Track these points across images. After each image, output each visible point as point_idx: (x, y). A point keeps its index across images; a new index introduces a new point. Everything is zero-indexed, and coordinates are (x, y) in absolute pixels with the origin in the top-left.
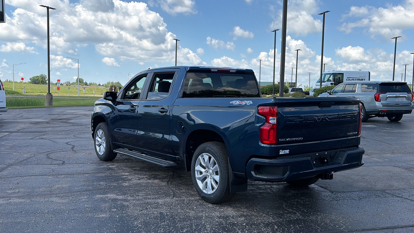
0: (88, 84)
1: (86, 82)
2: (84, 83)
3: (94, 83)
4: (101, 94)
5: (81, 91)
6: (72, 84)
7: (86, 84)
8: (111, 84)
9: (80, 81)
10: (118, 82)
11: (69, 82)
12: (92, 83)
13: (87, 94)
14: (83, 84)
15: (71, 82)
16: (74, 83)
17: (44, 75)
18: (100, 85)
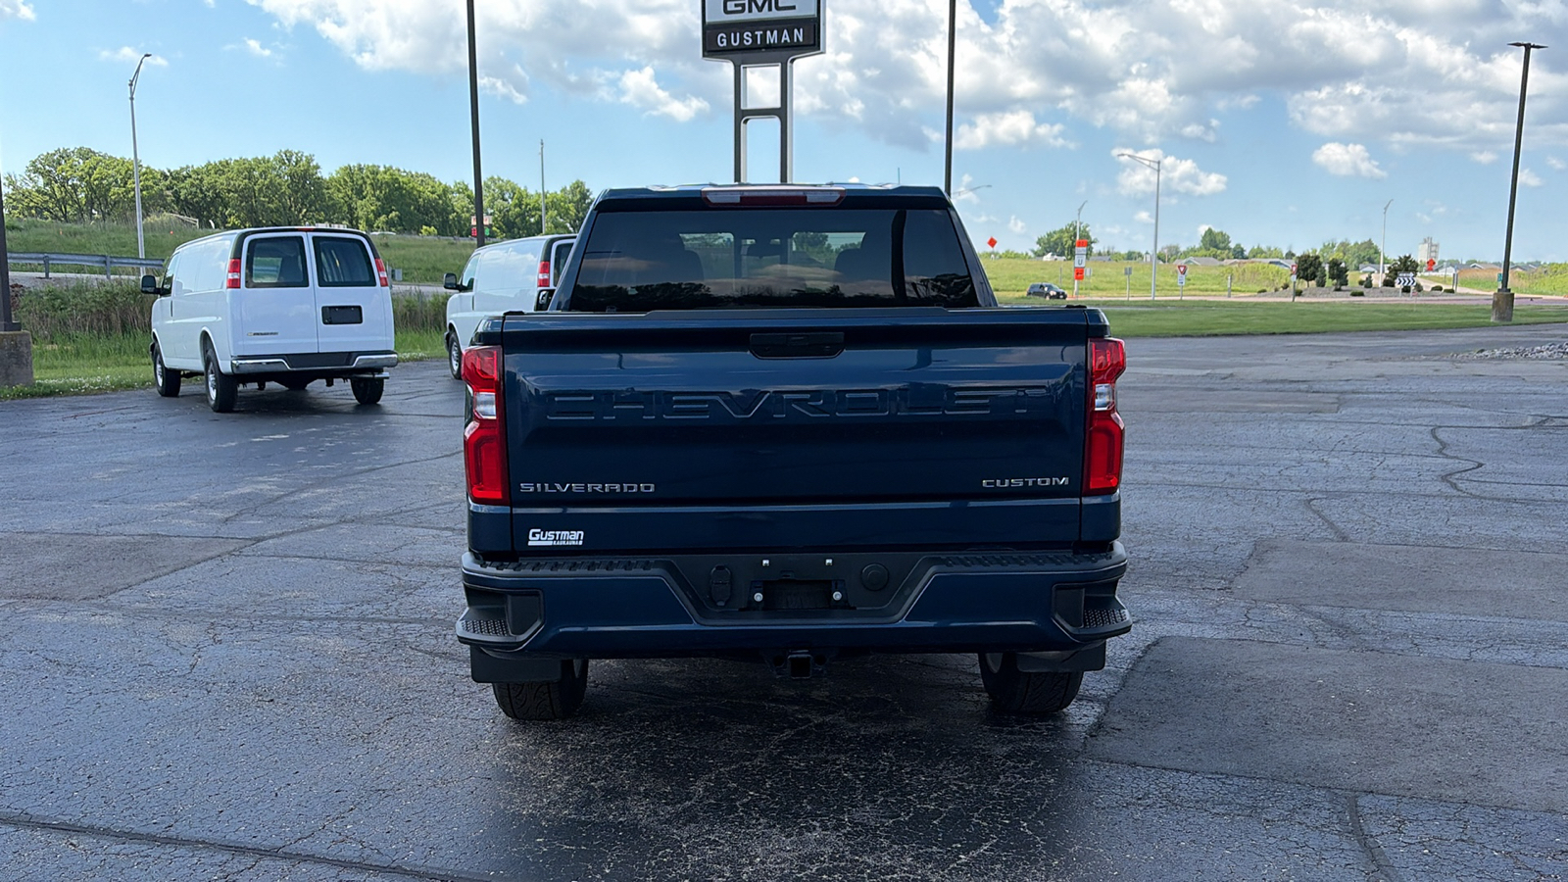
0: (1246, 253)
1: (1238, 246)
2: (1229, 249)
3: (1269, 249)
4: (1259, 289)
5: (1191, 282)
6: (1185, 254)
7: (1239, 253)
8: (1338, 250)
9: (1214, 243)
10: (1367, 240)
11: (1177, 249)
12: (1264, 247)
13: (1213, 291)
14: (1227, 252)
15: (1183, 249)
16: (1193, 250)
17: (1081, 223)
18: (1293, 255)
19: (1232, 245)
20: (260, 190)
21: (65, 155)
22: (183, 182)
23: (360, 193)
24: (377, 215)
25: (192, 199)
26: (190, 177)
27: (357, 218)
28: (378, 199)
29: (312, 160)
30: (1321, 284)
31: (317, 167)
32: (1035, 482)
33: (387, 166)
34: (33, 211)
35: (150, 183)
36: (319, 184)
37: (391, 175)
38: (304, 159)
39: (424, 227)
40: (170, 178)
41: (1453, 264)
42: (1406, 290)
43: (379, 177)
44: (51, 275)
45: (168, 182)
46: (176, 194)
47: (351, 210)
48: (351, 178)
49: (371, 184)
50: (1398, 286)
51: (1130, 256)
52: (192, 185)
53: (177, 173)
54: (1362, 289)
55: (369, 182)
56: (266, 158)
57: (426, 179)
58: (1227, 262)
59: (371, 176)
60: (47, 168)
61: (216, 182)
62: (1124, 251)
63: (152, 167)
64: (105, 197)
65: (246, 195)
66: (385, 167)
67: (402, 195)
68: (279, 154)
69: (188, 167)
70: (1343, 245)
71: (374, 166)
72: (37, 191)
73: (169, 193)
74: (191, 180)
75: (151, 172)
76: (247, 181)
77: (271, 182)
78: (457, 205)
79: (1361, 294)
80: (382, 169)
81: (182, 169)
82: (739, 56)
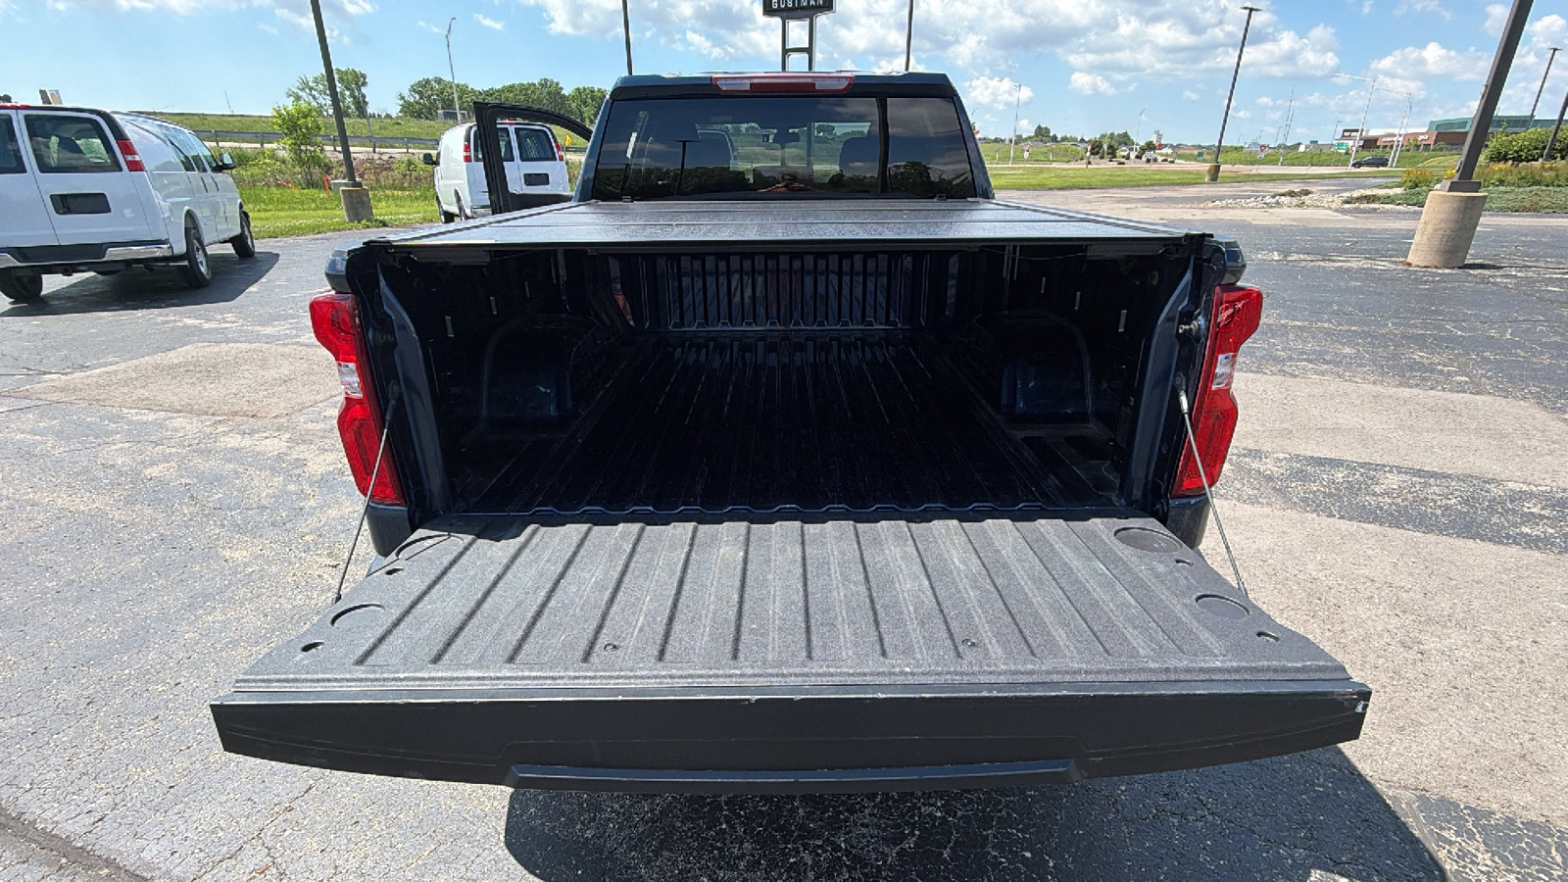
0: (1058, 139)
1: (1055, 135)
2: (1050, 137)
4: (1067, 160)
6: (1026, 140)
7: (1054, 139)
8: (1110, 138)
9: (1042, 133)
10: (1125, 132)
11: (1019, 135)
12: (1068, 136)
14: (1048, 138)
15: (1024, 136)
18: (1086, 140)
19: (1051, 135)
21: (428, 82)
26: (495, 94)
30: (1102, 158)
31: (561, 89)
34: (416, 114)
35: (474, 98)
36: (563, 98)
40: (484, 95)
41: (1172, 146)
42: (1148, 161)
44: (377, 150)
45: (483, 97)
50: (1144, 159)
51: (997, 140)
52: (496, 99)
54: (1123, 160)
56: (534, 83)
58: (1048, 144)
60: (420, 89)
61: (508, 97)
62: (993, 138)
70: (1112, 134)
72: (417, 103)
76: (524, 96)
77: (537, 95)
79: (1123, 163)
82: (785, 14)
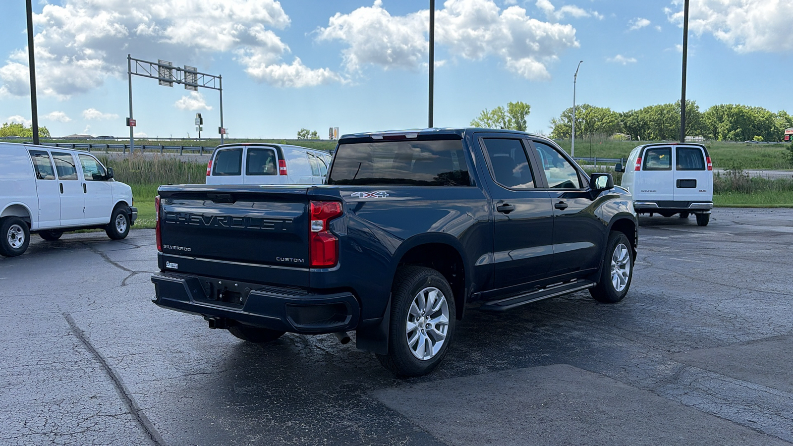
20: (666, 120)
21: (577, 108)
22: (629, 117)
23: (721, 119)
24: (729, 131)
25: (633, 126)
26: (633, 115)
27: (718, 133)
28: (731, 123)
29: (695, 104)
31: (698, 107)
32: (293, 260)
33: (737, 104)
34: (562, 134)
35: (613, 119)
36: (698, 116)
37: (738, 109)
38: (690, 103)
39: (755, 136)
40: (623, 116)
43: (732, 111)
45: (622, 118)
46: (625, 124)
47: (716, 128)
48: (717, 112)
49: (727, 114)
52: (633, 119)
53: (627, 113)
55: (726, 113)
56: (671, 104)
57: (760, 110)
59: (728, 110)
60: (569, 114)
61: (645, 117)
63: (615, 112)
64: (593, 126)
65: (659, 123)
66: (736, 105)
67: (745, 119)
68: (678, 102)
69: (632, 110)
71: (730, 105)
72: (564, 125)
73: (622, 123)
74: (633, 116)
75: (614, 114)
76: (659, 116)
77: (672, 116)
78: (777, 124)
80: (734, 106)
81: (630, 112)
